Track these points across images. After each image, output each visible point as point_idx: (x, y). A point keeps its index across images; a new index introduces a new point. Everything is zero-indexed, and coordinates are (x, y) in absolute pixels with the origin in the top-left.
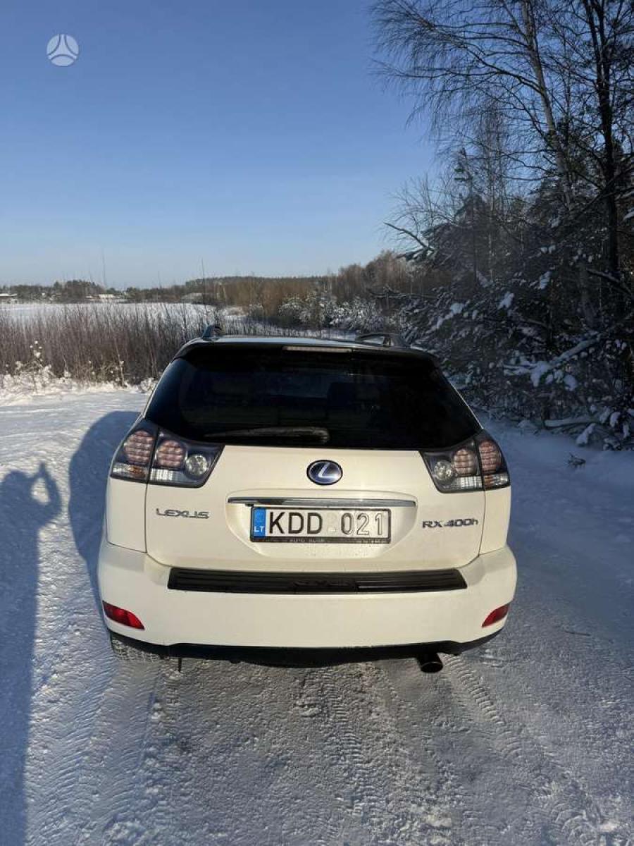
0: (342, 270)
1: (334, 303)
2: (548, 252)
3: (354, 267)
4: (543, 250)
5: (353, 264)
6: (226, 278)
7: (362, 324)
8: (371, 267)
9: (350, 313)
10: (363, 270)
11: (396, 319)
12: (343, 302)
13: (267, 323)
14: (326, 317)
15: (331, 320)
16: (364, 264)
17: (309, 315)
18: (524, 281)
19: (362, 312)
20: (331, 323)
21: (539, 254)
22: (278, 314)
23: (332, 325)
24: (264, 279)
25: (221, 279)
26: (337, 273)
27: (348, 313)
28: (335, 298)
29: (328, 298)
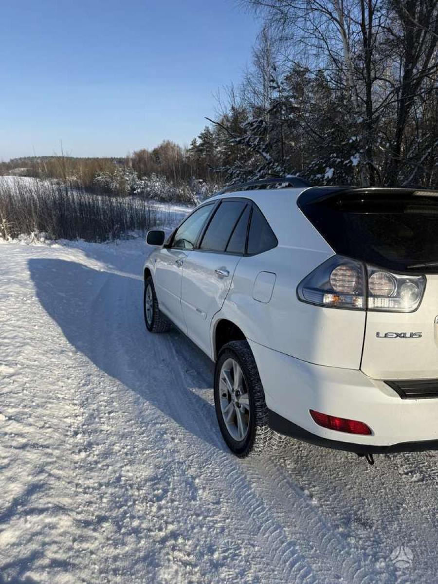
0: (135, 153)
1: (135, 176)
2: (356, 140)
3: (144, 152)
4: (354, 138)
5: (143, 149)
6: (43, 157)
7: (159, 193)
8: (156, 152)
9: (149, 184)
10: (150, 154)
11: (183, 190)
12: (143, 176)
13: (84, 191)
14: (131, 187)
15: (135, 190)
16: (150, 149)
17: (118, 186)
18: (339, 160)
19: (157, 184)
20: (135, 192)
21: (351, 141)
22: (93, 184)
23: (136, 194)
24: (73, 158)
25: (39, 157)
26: (132, 156)
27: (147, 185)
28: (136, 173)
29: (131, 173)
